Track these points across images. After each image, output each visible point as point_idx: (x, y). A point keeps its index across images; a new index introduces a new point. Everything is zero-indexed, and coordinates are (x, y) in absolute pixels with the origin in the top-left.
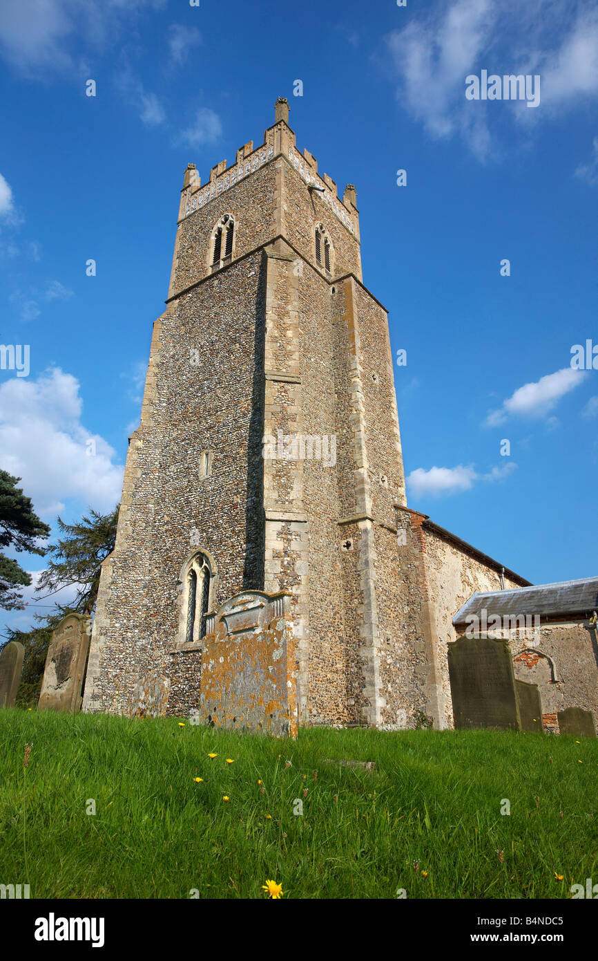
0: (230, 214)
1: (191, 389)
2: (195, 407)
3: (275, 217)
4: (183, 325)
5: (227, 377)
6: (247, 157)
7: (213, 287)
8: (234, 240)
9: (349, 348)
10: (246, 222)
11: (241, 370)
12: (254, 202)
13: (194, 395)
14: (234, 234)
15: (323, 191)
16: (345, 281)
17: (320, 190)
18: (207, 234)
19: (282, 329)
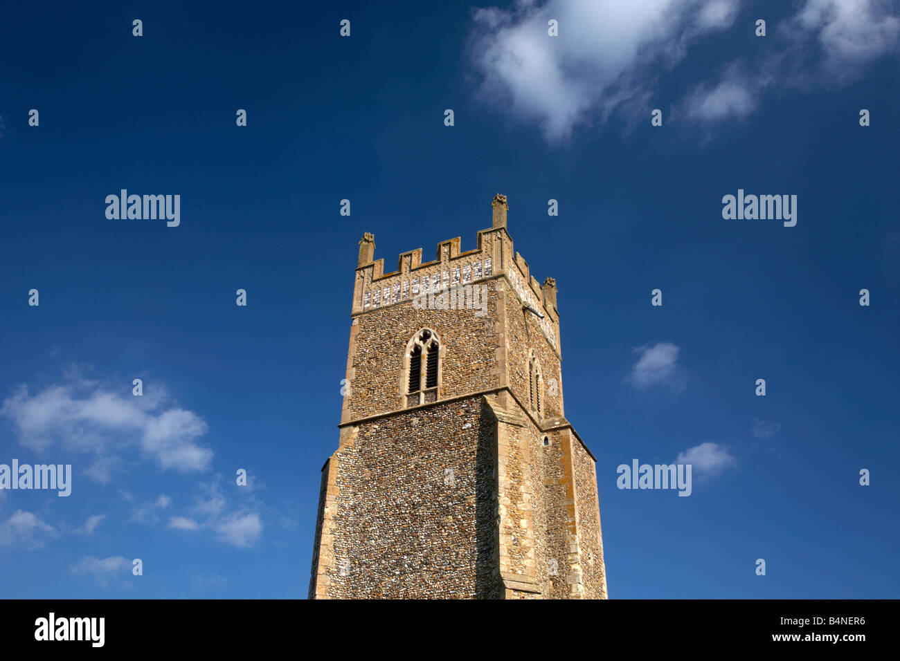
0: (433, 331)
1: (383, 562)
2: (390, 589)
3: (498, 359)
4: (368, 466)
5: (438, 559)
6: (454, 259)
7: (411, 426)
8: (440, 371)
9: (567, 524)
10: (455, 349)
11: (457, 554)
12: (466, 326)
13: (389, 572)
14: (440, 362)
15: (542, 318)
16: (562, 432)
17: (537, 314)
18: (400, 346)
19: (516, 517)
